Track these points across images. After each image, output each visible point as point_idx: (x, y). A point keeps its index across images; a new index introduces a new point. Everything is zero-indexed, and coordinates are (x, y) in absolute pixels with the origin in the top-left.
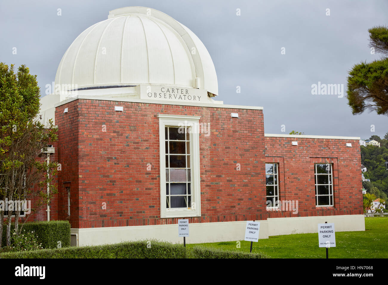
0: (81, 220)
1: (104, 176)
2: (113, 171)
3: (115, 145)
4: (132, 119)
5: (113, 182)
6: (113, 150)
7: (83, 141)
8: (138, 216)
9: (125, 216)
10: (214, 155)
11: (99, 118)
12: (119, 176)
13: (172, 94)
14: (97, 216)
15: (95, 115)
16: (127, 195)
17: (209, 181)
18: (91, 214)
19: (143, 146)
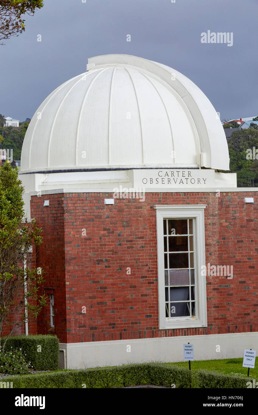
0: (69, 333)
1: (94, 282)
2: (104, 276)
3: (105, 245)
4: (125, 213)
5: (104, 288)
6: (104, 251)
7: (70, 242)
8: (133, 327)
9: (118, 327)
10: (223, 251)
11: (87, 214)
12: (111, 281)
13: (172, 178)
14: (87, 328)
15: (83, 210)
16: (120, 303)
17: (217, 284)
18: (80, 327)
19: (138, 244)
